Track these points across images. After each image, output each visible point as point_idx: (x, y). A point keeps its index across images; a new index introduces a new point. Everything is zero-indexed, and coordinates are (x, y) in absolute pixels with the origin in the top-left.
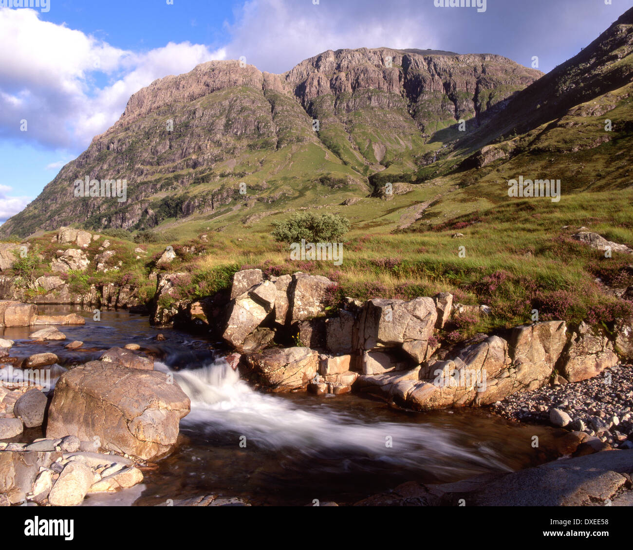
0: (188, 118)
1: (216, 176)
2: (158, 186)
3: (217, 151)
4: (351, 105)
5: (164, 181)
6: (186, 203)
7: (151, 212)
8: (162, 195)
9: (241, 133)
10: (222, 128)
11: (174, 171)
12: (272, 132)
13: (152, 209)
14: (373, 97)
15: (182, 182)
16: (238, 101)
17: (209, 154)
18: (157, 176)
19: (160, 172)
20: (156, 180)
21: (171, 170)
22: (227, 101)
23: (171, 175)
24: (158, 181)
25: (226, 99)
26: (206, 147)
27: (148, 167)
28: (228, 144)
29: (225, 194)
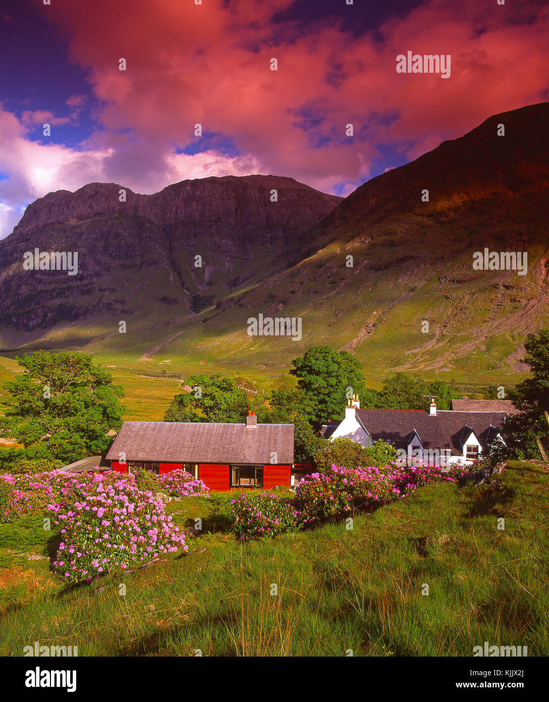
0: (76, 239)
1: (96, 290)
2: (54, 294)
3: (97, 268)
4: (197, 231)
5: (58, 290)
6: (75, 311)
7: (50, 315)
8: (56, 302)
9: (115, 255)
10: (102, 249)
11: (66, 282)
12: (137, 255)
13: (51, 313)
14: (213, 226)
15: (72, 292)
16: (114, 229)
17: (92, 271)
18: (53, 286)
19: (56, 282)
20: (52, 289)
21: (63, 281)
22: (106, 227)
23: (64, 286)
24: (54, 290)
25: (105, 226)
26: (90, 265)
27: (46, 277)
28: (105, 263)
29: (101, 306)
